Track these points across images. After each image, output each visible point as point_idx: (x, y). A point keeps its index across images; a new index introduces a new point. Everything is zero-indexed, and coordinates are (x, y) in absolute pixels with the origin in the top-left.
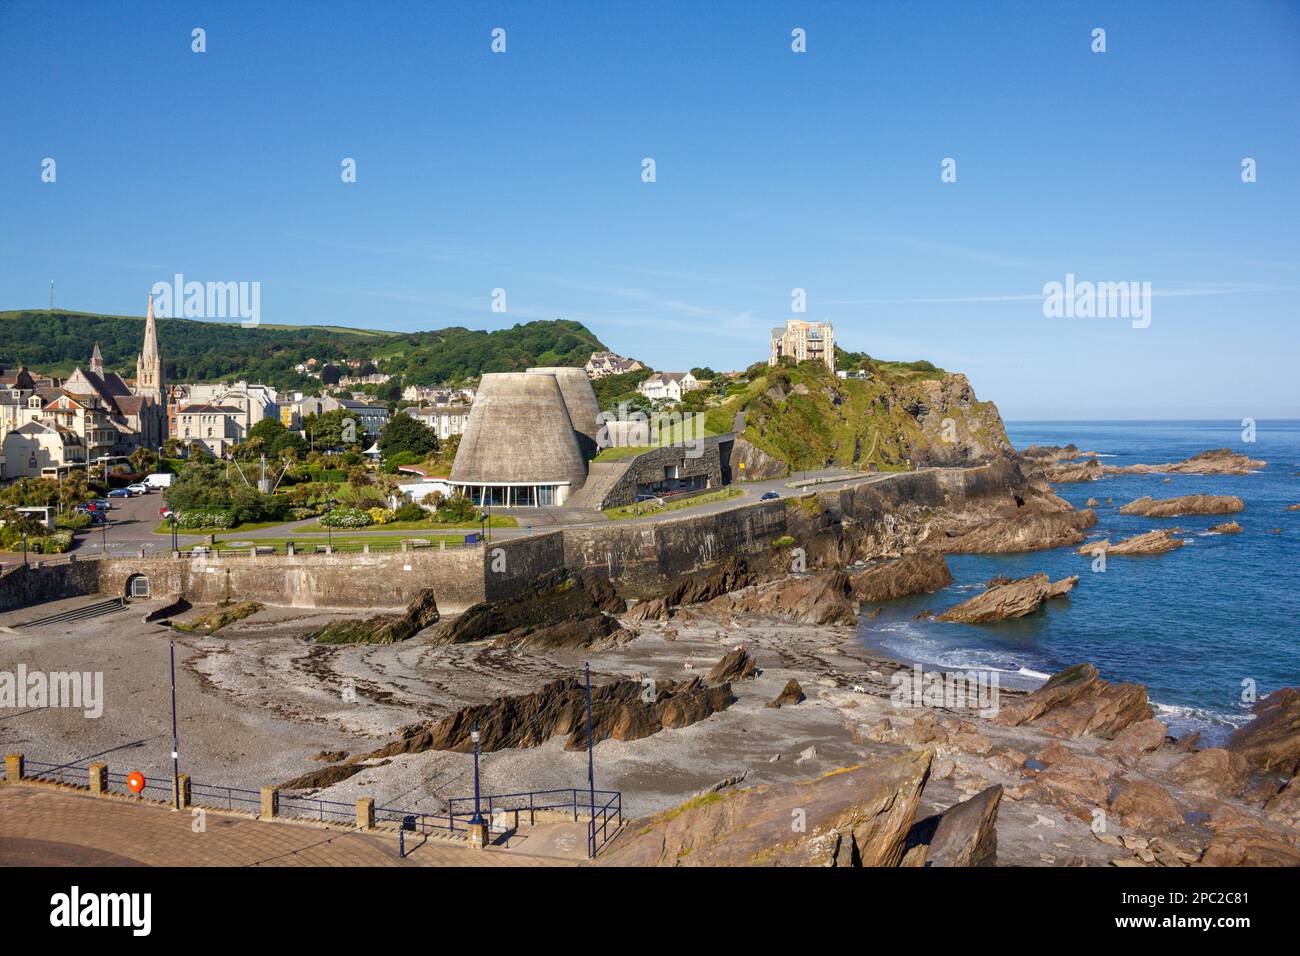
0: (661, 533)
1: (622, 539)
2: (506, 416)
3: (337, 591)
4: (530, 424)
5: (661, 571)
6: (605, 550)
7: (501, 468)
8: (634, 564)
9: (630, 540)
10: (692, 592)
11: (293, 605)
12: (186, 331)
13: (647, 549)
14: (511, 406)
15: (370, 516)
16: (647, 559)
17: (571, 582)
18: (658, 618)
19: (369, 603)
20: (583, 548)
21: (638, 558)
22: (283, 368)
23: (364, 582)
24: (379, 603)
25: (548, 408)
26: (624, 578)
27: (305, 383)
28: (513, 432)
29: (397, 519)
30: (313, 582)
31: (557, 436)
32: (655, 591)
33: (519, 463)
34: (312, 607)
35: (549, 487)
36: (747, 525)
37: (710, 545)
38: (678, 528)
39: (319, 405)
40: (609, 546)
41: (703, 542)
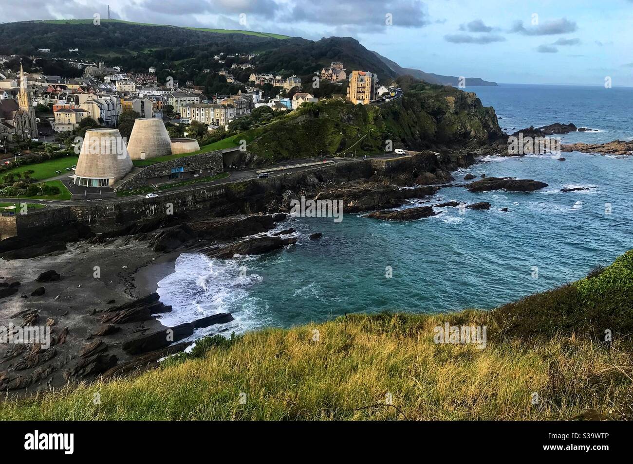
0: (118, 207)
1: (96, 210)
5: (117, 222)
6: (87, 214)
8: (103, 219)
9: (100, 210)
10: (133, 230)
13: (111, 213)
15: (16, 192)
16: (110, 217)
18: (96, 243)
20: (77, 213)
21: (104, 217)
22: (208, 57)
26: (97, 225)
32: (113, 230)
36: (190, 198)
37: (153, 210)
38: (131, 204)
39: (142, 102)
40: (90, 212)
41: (149, 208)
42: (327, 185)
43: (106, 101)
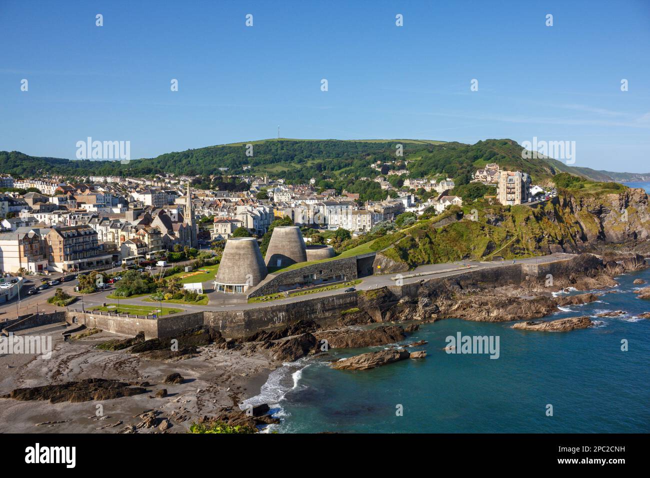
0: (247, 313)
1: (227, 315)
2: (228, 257)
3: (121, 329)
4: (235, 261)
5: (246, 328)
6: (219, 320)
7: (224, 278)
8: (233, 325)
9: (231, 316)
10: (261, 337)
11: (110, 332)
12: (335, 145)
13: (240, 320)
14: (230, 253)
15: (163, 297)
16: (240, 323)
17: (203, 331)
18: (224, 349)
19: (128, 334)
20: (210, 318)
21: (234, 323)
22: (365, 166)
23: (126, 326)
24: (131, 334)
25: (244, 254)
26: (227, 331)
27: (373, 174)
28: (229, 264)
29: (173, 298)
30: (115, 325)
31: (246, 266)
32: (241, 336)
33: (230, 276)
34: (115, 333)
35: (241, 286)
36: (319, 306)
37: (281, 317)
38: (260, 311)
39: (293, 211)
40: (221, 318)
41: (277, 316)
42: (469, 292)
43: (259, 211)
